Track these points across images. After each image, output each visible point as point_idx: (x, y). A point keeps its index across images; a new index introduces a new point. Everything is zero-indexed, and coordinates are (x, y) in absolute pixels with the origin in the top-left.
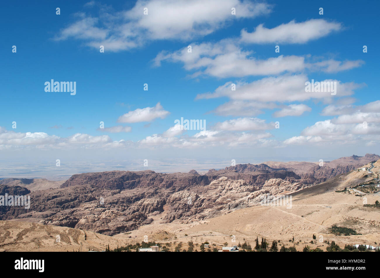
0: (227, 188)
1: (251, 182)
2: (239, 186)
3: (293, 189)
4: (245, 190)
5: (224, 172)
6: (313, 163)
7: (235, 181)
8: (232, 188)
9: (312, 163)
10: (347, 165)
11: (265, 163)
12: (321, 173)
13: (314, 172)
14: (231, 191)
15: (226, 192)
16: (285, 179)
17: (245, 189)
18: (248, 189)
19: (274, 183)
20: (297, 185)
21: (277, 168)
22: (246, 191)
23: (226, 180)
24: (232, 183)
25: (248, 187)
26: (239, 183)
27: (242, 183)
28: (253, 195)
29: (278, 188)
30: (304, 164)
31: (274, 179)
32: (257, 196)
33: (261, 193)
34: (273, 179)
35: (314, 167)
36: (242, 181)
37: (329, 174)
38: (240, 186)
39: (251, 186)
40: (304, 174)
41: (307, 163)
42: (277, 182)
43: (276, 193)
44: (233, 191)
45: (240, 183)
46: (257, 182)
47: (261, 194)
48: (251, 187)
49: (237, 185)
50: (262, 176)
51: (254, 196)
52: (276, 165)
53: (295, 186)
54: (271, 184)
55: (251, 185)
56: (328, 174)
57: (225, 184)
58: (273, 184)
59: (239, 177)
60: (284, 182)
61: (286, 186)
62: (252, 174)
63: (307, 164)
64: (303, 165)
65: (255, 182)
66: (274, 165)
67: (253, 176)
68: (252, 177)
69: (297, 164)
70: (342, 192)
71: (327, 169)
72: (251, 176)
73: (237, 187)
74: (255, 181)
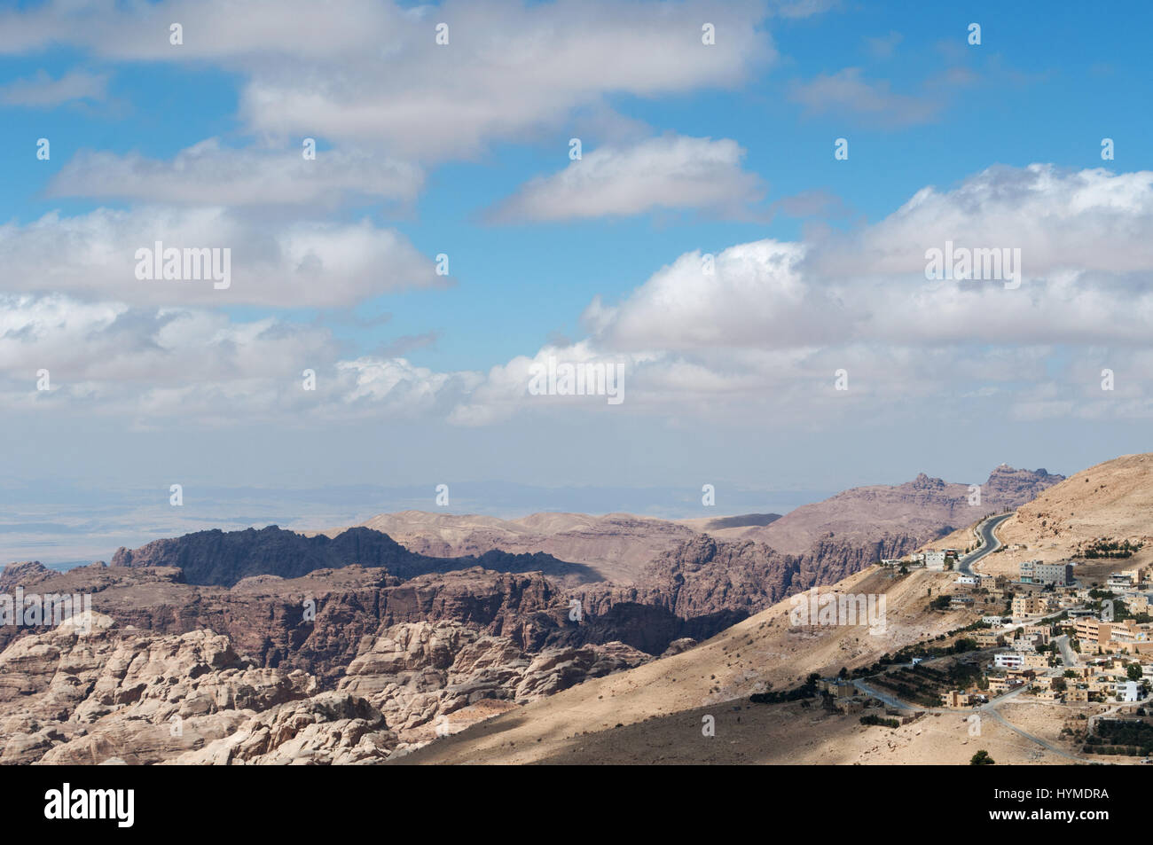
0: (106, 684)
1: (272, 645)
2: (187, 671)
3: (532, 685)
4: (222, 701)
5: (98, 583)
6: (677, 522)
7: (160, 643)
8: (143, 687)
9: (670, 525)
10: (879, 535)
11: (378, 524)
12: (722, 588)
13: (680, 578)
14: (133, 709)
15: (95, 716)
16: (494, 623)
17: (223, 690)
18: (246, 691)
19: (413, 647)
20: (559, 659)
21: (453, 555)
22: (230, 706)
23: (103, 636)
24: (141, 657)
25: (247, 678)
26: (185, 655)
27: (208, 655)
28: (264, 730)
29: (437, 684)
30: (624, 529)
31: (417, 628)
32: (291, 734)
33: (317, 716)
34: (410, 626)
35: (680, 548)
36: (210, 642)
37: (769, 590)
38: (196, 673)
39: (269, 675)
40: (614, 591)
41: (641, 524)
42: (433, 642)
43: (424, 716)
44: (147, 707)
45: (197, 651)
46: (311, 643)
47: (313, 721)
48: (268, 679)
49: (172, 666)
50: (346, 607)
51: (268, 736)
52: (446, 534)
53: (543, 668)
54: (397, 655)
55: (274, 664)
56: (764, 593)
57: (98, 658)
58: (408, 657)
59: (194, 616)
60: (479, 642)
61: (489, 668)
62: (284, 596)
63: (640, 530)
64: (613, 534)
65: (296, 648)
66: (433, 540)
67: (287, 607)
68: (280, 613)
69: (580, 528)
70: (786, 704)
71: (759, 559)
72: (272, 607)
73: (174, 681)
74: (299, 640)
